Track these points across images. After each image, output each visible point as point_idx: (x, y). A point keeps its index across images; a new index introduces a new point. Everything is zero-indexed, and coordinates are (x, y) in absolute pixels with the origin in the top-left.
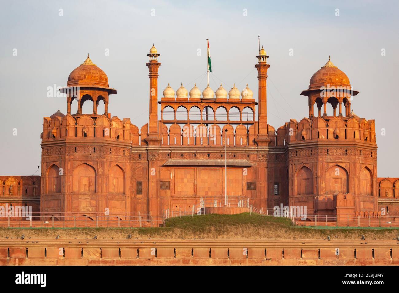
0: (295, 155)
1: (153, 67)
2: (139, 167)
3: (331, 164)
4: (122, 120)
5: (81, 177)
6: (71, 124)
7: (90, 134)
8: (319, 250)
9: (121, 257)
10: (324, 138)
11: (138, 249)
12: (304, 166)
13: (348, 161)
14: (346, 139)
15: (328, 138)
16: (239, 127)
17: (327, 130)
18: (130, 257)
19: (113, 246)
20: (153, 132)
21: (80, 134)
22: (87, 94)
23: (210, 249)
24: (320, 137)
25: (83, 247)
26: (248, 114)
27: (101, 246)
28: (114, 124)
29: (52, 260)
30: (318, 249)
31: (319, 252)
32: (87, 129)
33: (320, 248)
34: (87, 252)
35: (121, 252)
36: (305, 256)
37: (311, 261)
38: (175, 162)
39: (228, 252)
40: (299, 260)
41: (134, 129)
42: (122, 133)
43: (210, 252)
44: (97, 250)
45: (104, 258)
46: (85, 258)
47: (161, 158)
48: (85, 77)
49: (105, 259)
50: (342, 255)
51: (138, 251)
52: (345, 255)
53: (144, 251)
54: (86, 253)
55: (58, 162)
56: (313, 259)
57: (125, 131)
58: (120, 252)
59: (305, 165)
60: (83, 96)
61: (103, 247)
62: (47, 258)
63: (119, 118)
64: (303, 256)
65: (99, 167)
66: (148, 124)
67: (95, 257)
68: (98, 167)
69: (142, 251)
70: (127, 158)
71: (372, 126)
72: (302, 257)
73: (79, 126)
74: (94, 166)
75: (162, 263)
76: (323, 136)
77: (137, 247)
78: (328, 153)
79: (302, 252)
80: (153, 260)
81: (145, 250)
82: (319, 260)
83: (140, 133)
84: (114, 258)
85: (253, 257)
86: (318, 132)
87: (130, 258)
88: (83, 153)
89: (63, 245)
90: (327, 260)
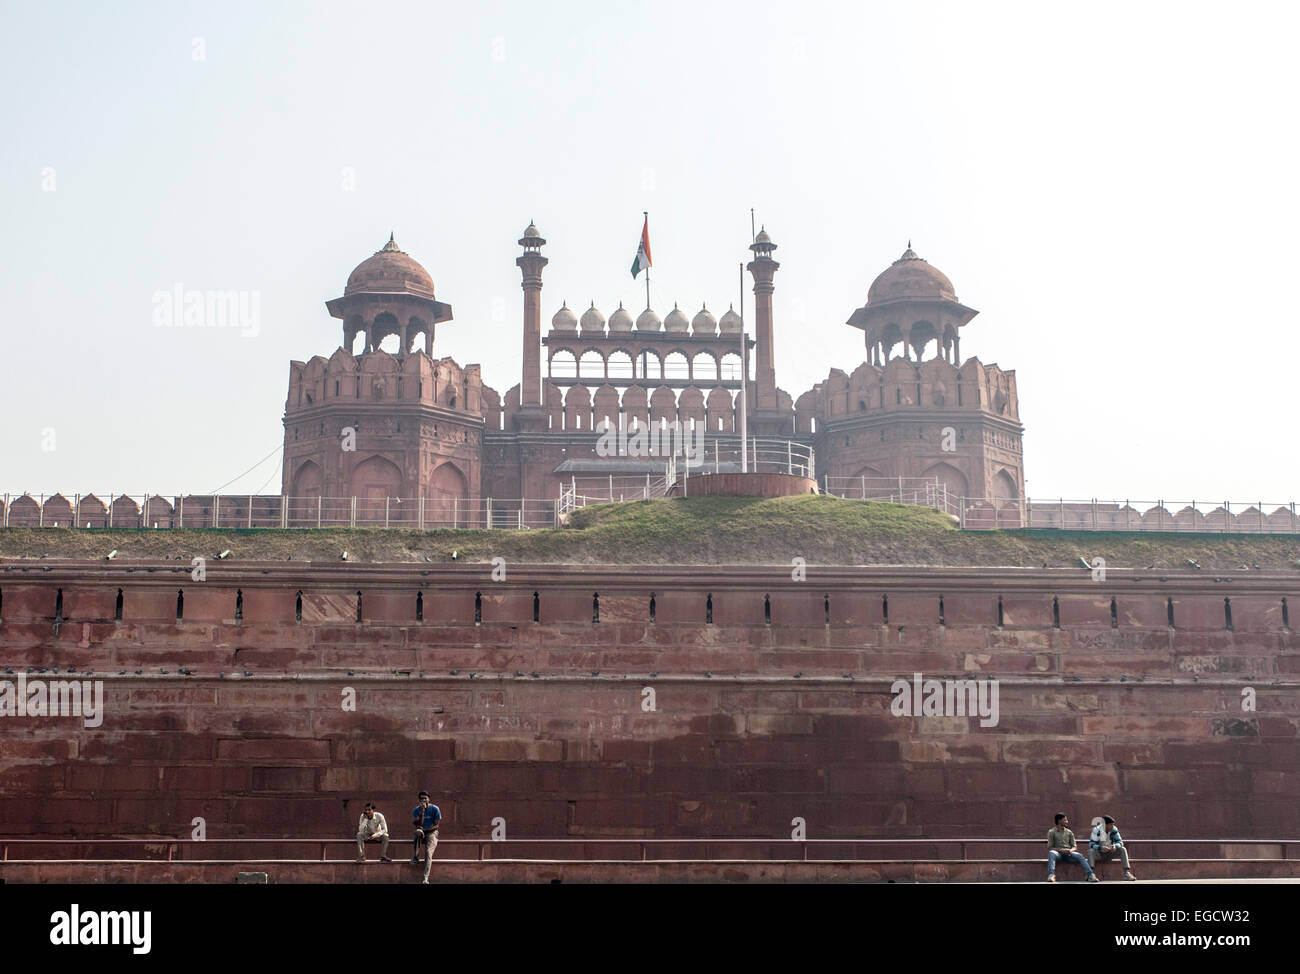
0: (844, 445)
1: (532, 265)
2: (500, 478)
3: (930, 462)
4: (463, 366)
5: (368, 486)
6: (348, 369)
7: (391, 392)
8: (1056, 600)
9: (425, 620)
10: (911, 402)
11: (478, 595)
12: (866, 468)
13: (966, 454)
14: (960, 404)
15: (919, 404)
16: (714, 393)
17: (918, 385)
18: (454, 620)
19: (400, 586)
20: (529, 403)
21: (366, 391)
22: (386, 312)
23: (709, 597)
24: (903, 401)
25: (303, 588)
26: (732, 367)
27: (359, 585)
28: (443, 371)
29: (201, 627)
30: (1053, 596)
31: (1056, 607)
32: (383, 380)
33: (1058, 596)
34: (316, 604)
35: (425, 605)
36: (1011, 618)
37: (1032, 634)
38: (579, 465)
39: (767, 604)
40: (995, 633)
41: (489, 395)
42: (462, 394)
43: (709, 605)
44: (348, 597)
45: (368, 621)
46: (307, 622)
47: (547, 458)
48: (382, 273)
49: (372, 625)
50: (1130, 616)
51: (479, 602)
52: (1139, 618)
53: (499, 601)
54: (313, 605)
55: (317, 456)
56: (1039, 628)
57: (469, 392)
58: (420, 602)
59: (868, 465)
60: (379, 316)
61: (365, 588)
62: (184, 622)
63: (456, 361)
64: (1007, 620)
65: (410, 463)
66: (519, 385)
67: (337, 618)
68: (407, 464)
69: (490, 600)
70: (472, 450)
71: (1011, 383)
72: (1001, 623)
73: (365, 375)
74: (397, 463)
75: (557, 640)
76: (909, 399)
77: (475, 589)
78: (921, 437)
79: (1000, 605)
80: (525, 631)
81: (502, 597)
82: (1057, 630)
83: (502, 404)
84: (403, 624)
85: (848, 622)
86: (898, 390)
87: (454, 624)
88: (373, 433)
89: (236, 580)
90: (1083, 634)
